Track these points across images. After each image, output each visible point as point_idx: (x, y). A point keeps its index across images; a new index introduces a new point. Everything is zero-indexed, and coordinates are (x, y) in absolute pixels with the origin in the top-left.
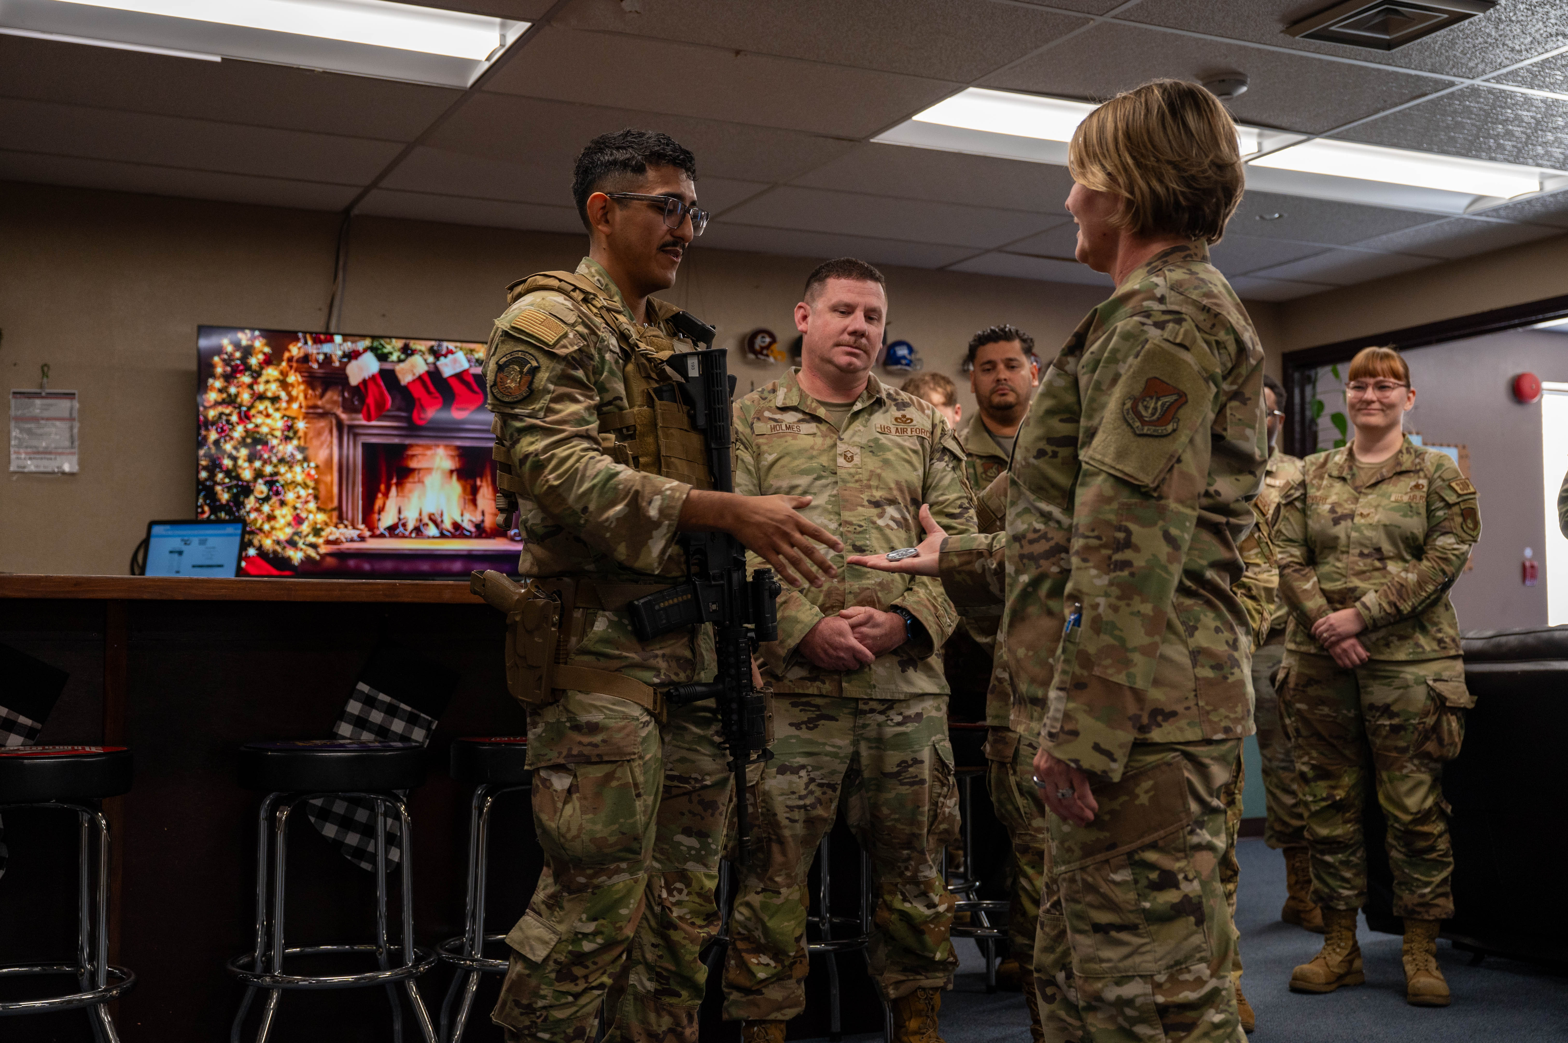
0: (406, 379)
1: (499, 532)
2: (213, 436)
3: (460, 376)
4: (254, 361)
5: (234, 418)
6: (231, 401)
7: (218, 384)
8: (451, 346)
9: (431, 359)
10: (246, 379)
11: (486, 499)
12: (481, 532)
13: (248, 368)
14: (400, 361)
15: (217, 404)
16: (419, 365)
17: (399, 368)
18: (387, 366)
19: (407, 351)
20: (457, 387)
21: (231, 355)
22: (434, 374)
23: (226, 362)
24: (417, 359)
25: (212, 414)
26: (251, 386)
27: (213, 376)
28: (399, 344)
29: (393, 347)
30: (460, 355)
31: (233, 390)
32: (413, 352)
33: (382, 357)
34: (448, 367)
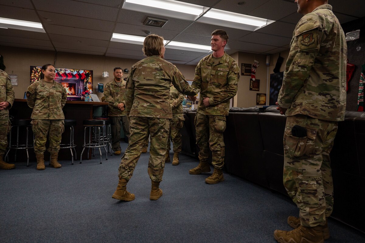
0: (61, 74)
1: (75, 94)
2: (33, 81)
3: (69, 74)
4: (38, 71)
5: (36, 78)
6: (35, 76)
7: (33, 74)
8: (68, 69)
9: (65, 71)
10: (37, 73)
11: (73, 90)
12: (72, 94)
13: (37, 72)
14: (60, 71)
15: (33, 76)
16: (63, 72)
17: (60, 72)
18: (58, 72)
19: (61, 70)
20: (68, 75)
21: (35, 70)
22: (65, 73)
23: (34, 71)
24: (62, 71)
25: (32, 78)
26: (38, 74)
27: (33, 73)
28: (60, 69)
29: (59, 69)
30: (69, 71)
31: (35, 75)
32: (62, 70)
33: (57, 71)
34: (67, 72)
